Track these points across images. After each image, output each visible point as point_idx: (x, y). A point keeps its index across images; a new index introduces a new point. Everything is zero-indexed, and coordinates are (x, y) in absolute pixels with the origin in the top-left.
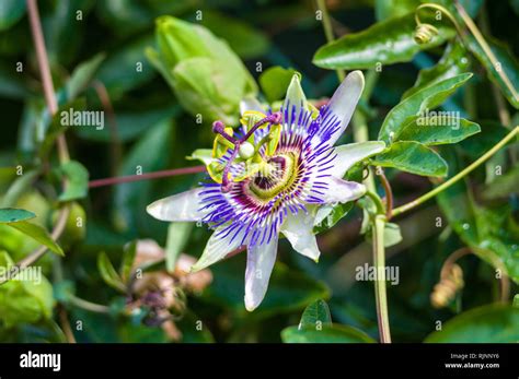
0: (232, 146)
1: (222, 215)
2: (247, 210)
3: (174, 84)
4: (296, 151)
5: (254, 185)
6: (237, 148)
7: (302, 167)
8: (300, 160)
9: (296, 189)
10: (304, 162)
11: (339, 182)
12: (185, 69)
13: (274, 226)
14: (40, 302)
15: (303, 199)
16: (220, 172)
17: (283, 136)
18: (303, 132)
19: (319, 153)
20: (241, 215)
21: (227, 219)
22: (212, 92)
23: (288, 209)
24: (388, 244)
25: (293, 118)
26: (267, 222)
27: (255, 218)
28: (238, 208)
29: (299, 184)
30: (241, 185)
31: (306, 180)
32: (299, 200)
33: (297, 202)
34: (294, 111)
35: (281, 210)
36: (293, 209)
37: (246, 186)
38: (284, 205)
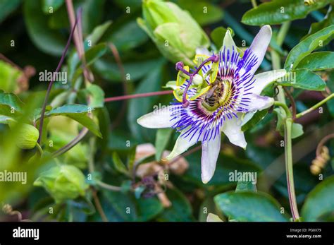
0: (188, 77)
1: (185, 122)
2: (201, 118)
3: (155, 40)
4: (230, 79)
5: (205, 102)
6: (191, 79)
7: (234, 89)
8: (233, 84)
9: (230, 103)
10: (235, 85)
11: (258, 97)
12: (161, 30)
13: (218, 128)
14: (77, 187)
15: (235, 109)
16: (181, 95)
17: (222, 70)
18: (234, 67)
19: (244, 80)
20: (197, 122)
21: (188, 125)
22: (180, 44)
23: (226, 116)
24: (294, 137)
25: (228, 58)
26: (214, 125)
27: (206, 123)
28: (195, 117)
29: (233, 100)
30: (196, 102)
31: (236, 97)
32: (233, 110)
33: (231, 111)
34: (228, 53)
35: (222, 117)
36: (229, 116)
37: (200, 103)
38: (223, 114)
